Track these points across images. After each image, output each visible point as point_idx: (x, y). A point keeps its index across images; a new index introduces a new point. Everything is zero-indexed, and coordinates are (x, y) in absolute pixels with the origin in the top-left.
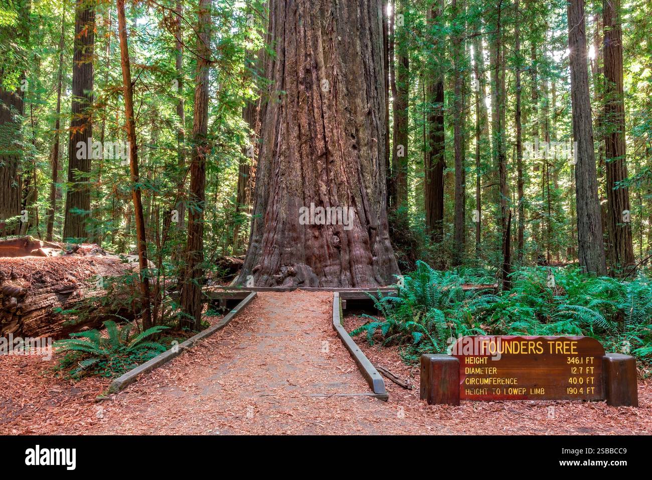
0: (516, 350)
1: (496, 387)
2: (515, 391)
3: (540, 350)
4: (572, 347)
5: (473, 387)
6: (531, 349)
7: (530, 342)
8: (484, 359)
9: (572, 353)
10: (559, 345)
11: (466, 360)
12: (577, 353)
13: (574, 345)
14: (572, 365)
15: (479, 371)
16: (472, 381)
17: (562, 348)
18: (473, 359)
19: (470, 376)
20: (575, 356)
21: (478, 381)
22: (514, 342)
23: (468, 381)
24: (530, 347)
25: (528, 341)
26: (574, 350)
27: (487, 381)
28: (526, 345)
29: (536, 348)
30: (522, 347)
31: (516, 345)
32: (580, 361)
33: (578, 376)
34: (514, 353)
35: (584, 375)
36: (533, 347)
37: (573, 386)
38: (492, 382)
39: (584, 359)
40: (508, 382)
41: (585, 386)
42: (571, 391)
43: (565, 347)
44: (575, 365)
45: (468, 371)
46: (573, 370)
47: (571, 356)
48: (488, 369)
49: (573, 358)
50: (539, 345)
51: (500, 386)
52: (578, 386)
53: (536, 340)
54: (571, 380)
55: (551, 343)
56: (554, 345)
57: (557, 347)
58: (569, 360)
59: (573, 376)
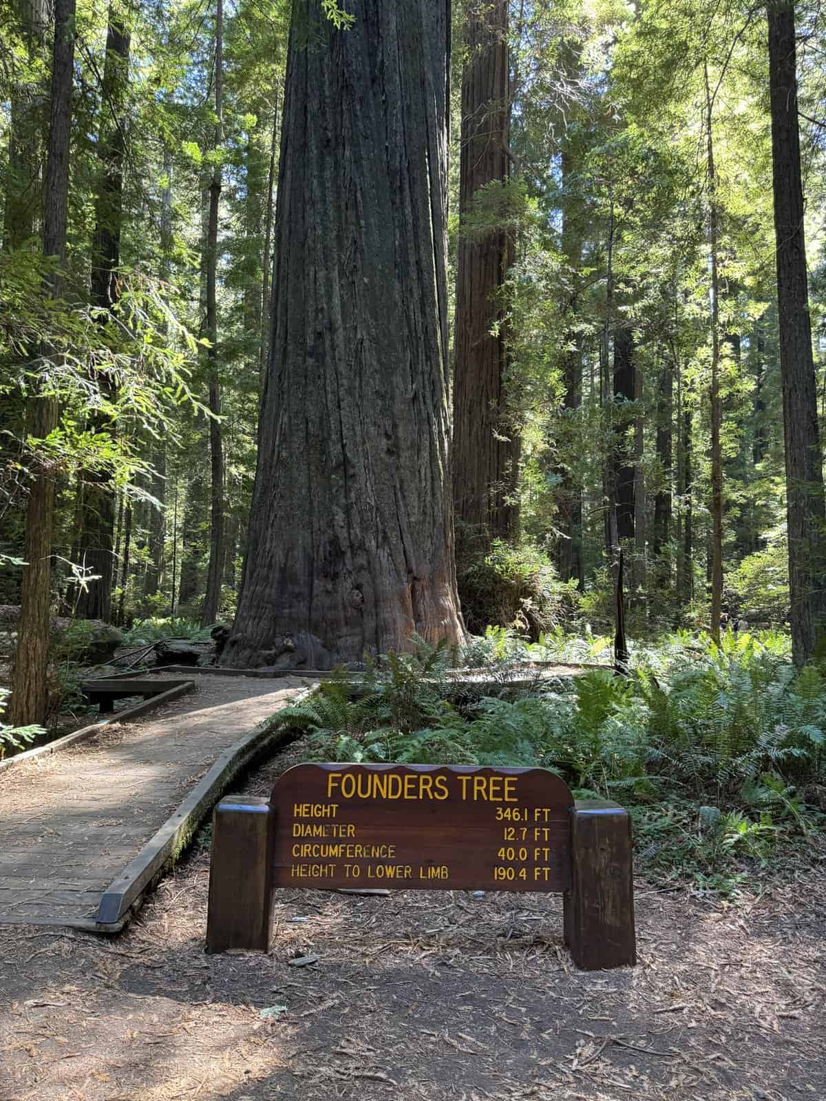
0: (395, 792)
1: (353, 862)
2: (390, 872)
3: (441, 793)
4: (507, 789)
5: (309, 861)
6: (425, 790)
7: (422, 777)
8: (331, 808)
9: (507, 799)
10: (480, 783)
11: (296, 810)
12: (515, 800)
13: (511, 783)
14: (507, 823)
15: (319, 831)
16: (305, 850)
17: (487, 790)
18: (309, 808)
19: (302, 840)
20: (512, 806)
21: (318, 851)
22: (391, 777)
23: (298, 851)
24: (422, 787)
25: (419, 774)
26: (511, 794)
27: (335, 851)
28: (416, 782)
29: (434, 789)
30: (407, 786)
31: (395, 780)
32: (523, 816)
33: (516, 845)
34: (390, 797)
35: (530, 844)
36: (428, 787)
37: (507, 864)
38: (344, 854)
39: (531, 813)
40: (377, 853)
41: (530, 864)
42: (502, 873)
43: (492, 788)
44: (512, 823)
45: (299, 830)
46: (508, 833)
47: (505, 805)
48: (337, 828)
49: (508, 810)
50: (441, 782)
51: (358, 861)
52: (517, 865)
53: (434, 774)
54: (502, 853)
55: (464, 778)
56: (470, 784)
57: (476, 788)
58: (500, 812)
59: (507, 844)
